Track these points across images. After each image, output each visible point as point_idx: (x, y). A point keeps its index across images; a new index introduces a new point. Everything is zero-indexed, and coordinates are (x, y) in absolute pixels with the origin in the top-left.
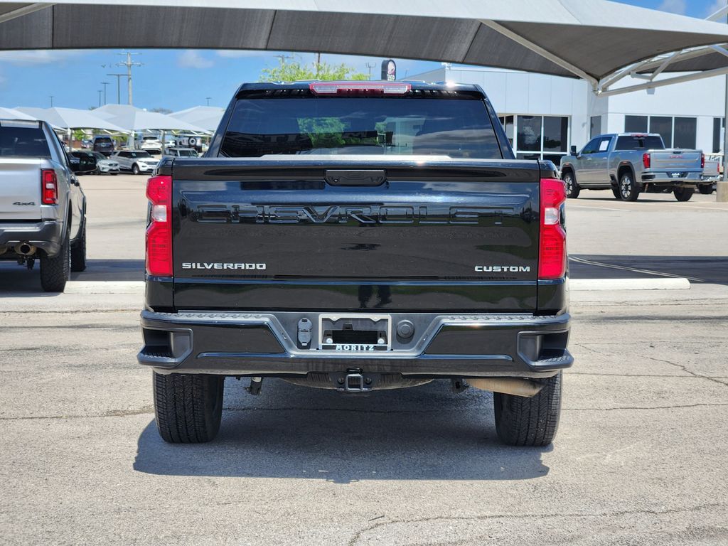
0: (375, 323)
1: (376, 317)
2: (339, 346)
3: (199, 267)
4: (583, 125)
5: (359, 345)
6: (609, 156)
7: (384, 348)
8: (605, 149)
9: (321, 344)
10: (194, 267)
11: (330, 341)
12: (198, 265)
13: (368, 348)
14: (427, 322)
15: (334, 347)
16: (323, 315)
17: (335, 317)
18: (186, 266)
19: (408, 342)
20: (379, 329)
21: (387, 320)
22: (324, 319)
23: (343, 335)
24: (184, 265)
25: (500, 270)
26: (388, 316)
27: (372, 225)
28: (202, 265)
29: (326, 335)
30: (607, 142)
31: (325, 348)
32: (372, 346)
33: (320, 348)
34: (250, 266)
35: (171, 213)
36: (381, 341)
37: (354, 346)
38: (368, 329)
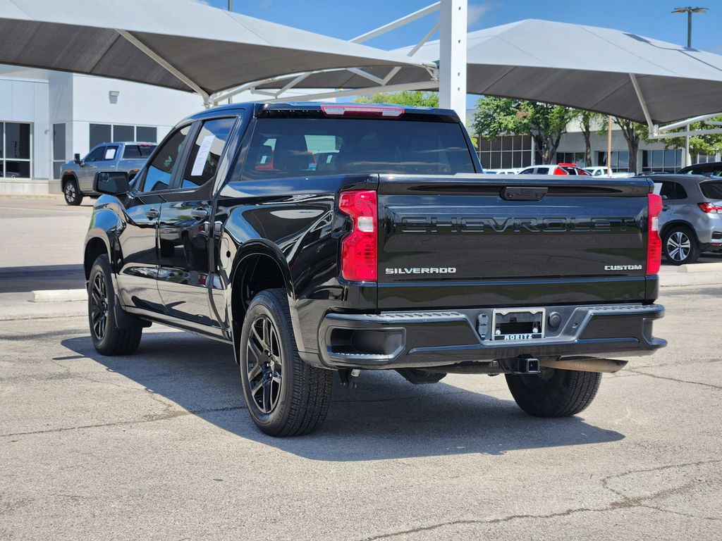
0: (533, 315)
1: (534, 310)
2: (507, 337)
3: (400, 272)
4: (46, 132)
5: (522, 335)
6: (117, 165)
7: (539, 336)
8: (112, 157)
9: (493, 335)
10: (396, 272)
11: (498, 332)
12: (400, 270)
13: (528, 337)
14: (569, 313)
15: (502, 338)
16: (495, 311)
17: (504, 311)
18: (389, 271)
19: (556, 330)
20: (536, 320)
21: (542, 312)
22: (497, 314)
23: (509, 326)
24: (387, 270)
25: (622, 269)
26: (543, 309)
27: (536, 233)
28: (403, 270)
29: (497, 328)
30: (114, 151)
31: (497, 338)
32: (530, 335)
33: (493, 338)
34: (444, 270)
35: (377, 223)
36: (535, 330)
37: (517, 336)
38: (527, 320)
